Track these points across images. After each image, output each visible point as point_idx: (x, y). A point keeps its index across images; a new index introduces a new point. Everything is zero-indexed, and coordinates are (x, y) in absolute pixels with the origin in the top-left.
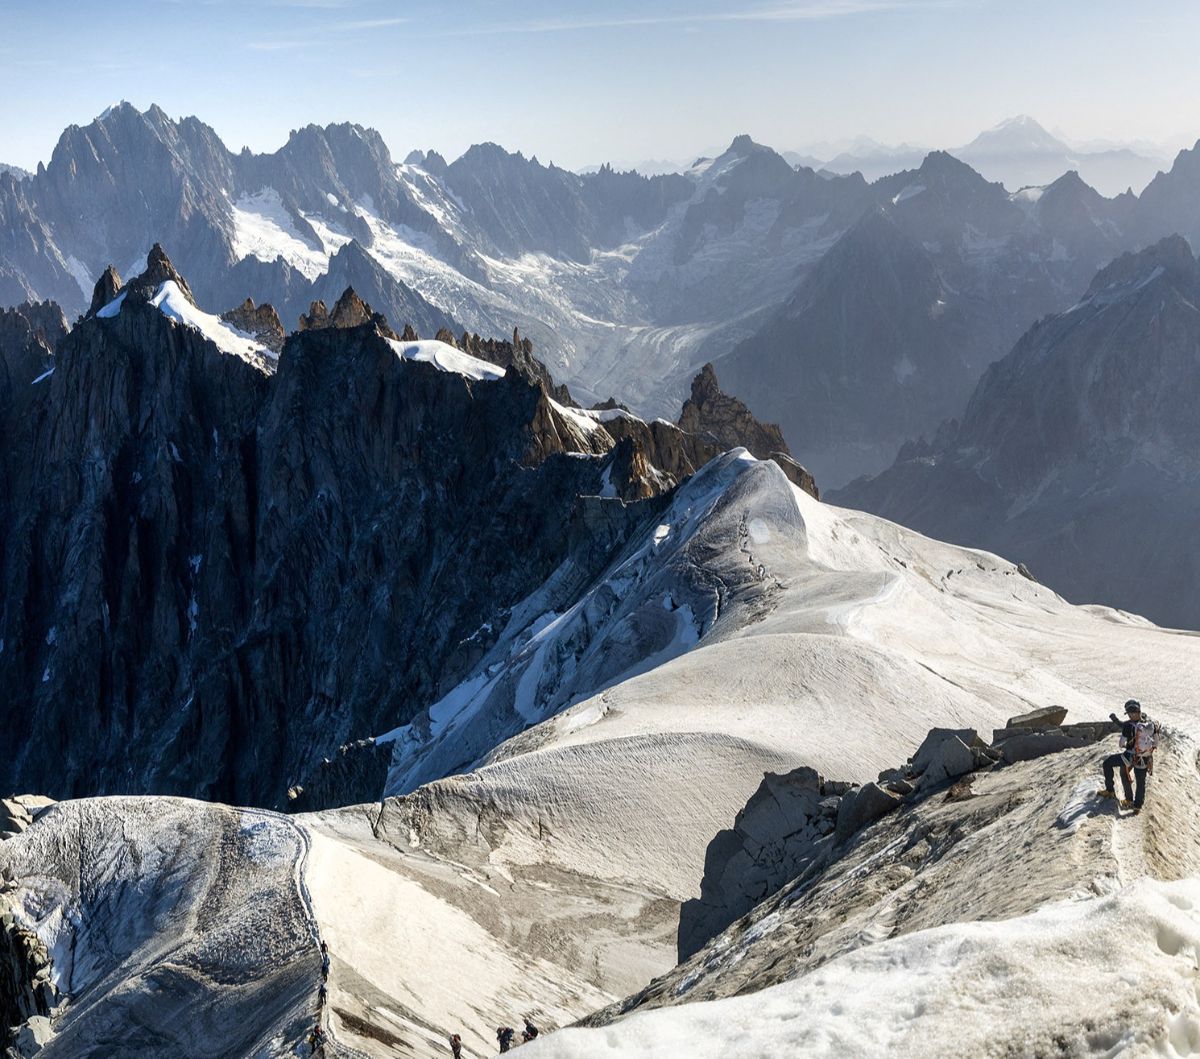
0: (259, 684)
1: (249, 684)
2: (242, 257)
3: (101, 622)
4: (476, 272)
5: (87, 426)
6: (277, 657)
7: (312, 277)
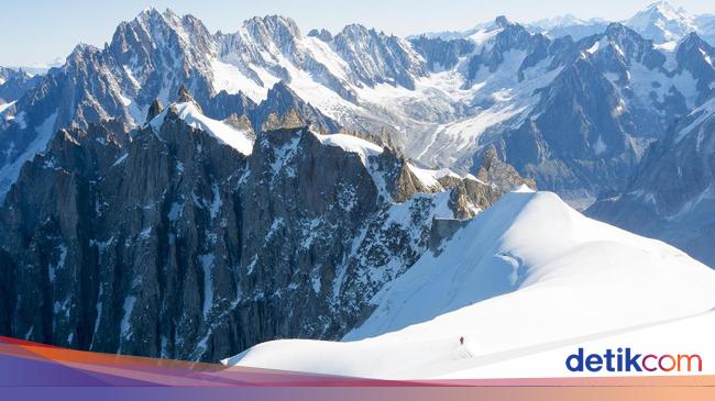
0: (246, 329)
1: (240, 328)
2: (218, 92)
3: (156, 295)
4: (350, 97)
5: (145, 187)
6: (256, 314)
7: (258, 101)
